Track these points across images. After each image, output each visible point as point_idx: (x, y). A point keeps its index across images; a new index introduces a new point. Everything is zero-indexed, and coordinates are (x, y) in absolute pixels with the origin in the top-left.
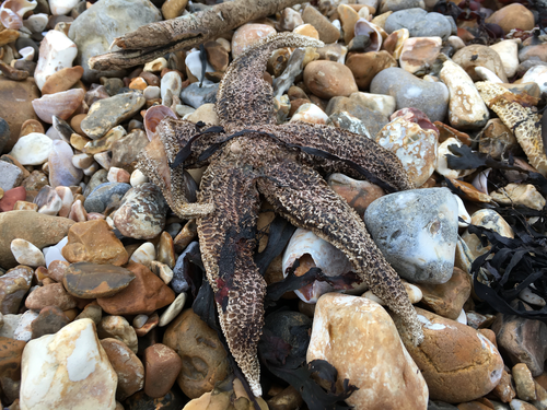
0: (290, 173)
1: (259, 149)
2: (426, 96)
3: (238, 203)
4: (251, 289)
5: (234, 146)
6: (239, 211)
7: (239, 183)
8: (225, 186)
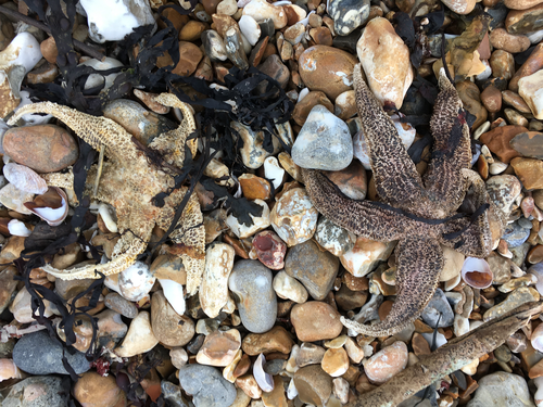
0: (403, 190)
1: (425, 207)
2: (253, 275)
3: (442, 175)
4: (443, 119)
5: (441, 214)
6: (442, 168)
7: (440, 189)
8: (450, 188)
